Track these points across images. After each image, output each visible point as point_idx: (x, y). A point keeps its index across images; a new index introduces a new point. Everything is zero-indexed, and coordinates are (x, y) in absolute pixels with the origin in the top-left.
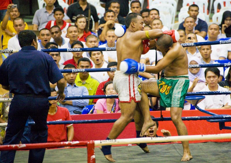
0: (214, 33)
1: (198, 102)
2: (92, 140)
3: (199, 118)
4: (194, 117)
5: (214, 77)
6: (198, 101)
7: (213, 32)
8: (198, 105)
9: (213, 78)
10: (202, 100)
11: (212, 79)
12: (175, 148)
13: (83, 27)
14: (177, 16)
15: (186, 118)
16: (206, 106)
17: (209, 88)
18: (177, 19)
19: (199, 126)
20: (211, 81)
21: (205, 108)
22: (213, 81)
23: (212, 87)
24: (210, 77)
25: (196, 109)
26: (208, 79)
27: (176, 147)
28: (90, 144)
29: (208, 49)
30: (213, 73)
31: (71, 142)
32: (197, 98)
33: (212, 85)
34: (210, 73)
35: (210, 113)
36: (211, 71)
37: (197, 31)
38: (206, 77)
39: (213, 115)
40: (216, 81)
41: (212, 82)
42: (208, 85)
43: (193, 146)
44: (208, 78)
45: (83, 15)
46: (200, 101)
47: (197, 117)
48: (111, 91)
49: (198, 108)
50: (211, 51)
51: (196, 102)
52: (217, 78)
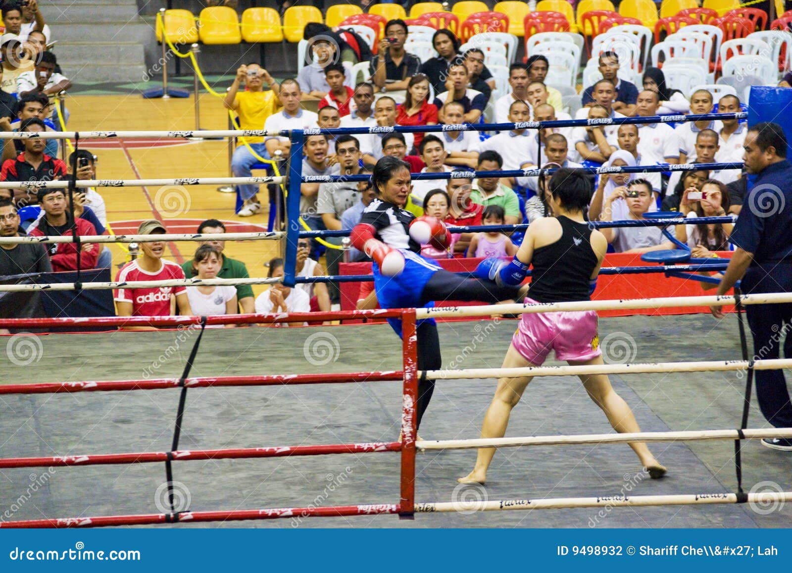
2: (412, 307)
3: (618, 269)
7: (645, 107)
13: (422, 97)
14: (580, 76)
18: (579, 81)
28: (407, 314)
29: (631, 135)
31: (372, 311)
37: (619, 103)
45: (424, 75)
47: (614, 268)
48: (438, 207)
50: (638, 140)
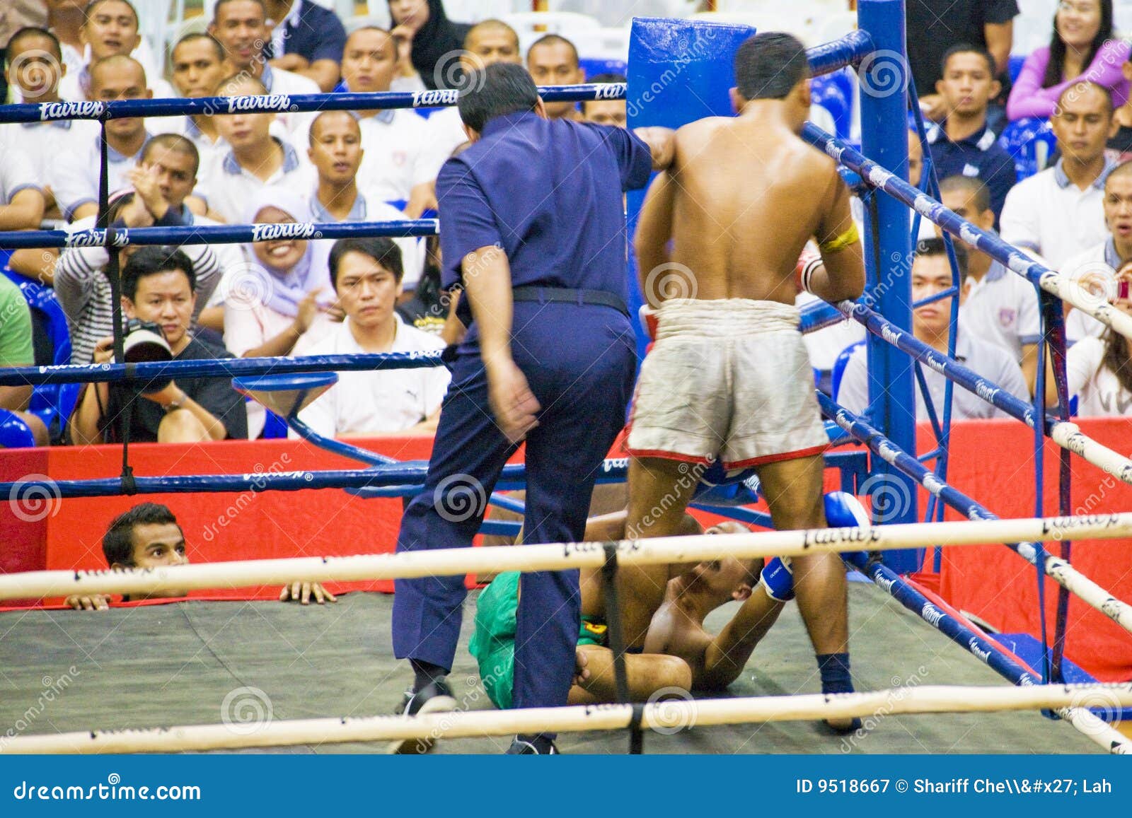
0: (372, 74)
1: (305, 401)
3: (309, 477)
4: (287, 474)
5: (373, 279)
6: (302, 396)
7: (368, 70)
8: (302, 415)
9: (373, 285)
10: (322, 393)
11: (366, 289)
12: (189, 626)
15: (246, 477)
16: (342, 422)
17: (353, 333)
19: (308, 517)
20: (364, 299)
21: (337, 430)
22: (371, 298)
23: (367, 330)
24: (355, 281)
25: (293, 435)
26: (345, 291)
27: (196, 620)
29: (348, 140)
30: (372, 259)
32: (297, 381)
33: (370, 319)
34: (355, 263)
35: (363, 452)
36: (361, 249)
38: (340, 280)
39: (377, 463)
40: (384, 300)
41: (367, 304)
42: (347, 319)
43: (277, 612)
44: (346, 284)
46: (313, 399)
47: (298, 474)
49: (303, 432)
51: (292, 402)
52: (388, 283)
